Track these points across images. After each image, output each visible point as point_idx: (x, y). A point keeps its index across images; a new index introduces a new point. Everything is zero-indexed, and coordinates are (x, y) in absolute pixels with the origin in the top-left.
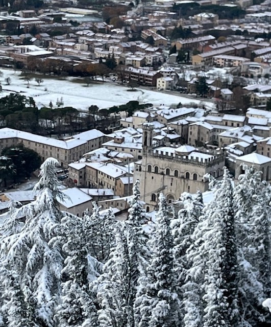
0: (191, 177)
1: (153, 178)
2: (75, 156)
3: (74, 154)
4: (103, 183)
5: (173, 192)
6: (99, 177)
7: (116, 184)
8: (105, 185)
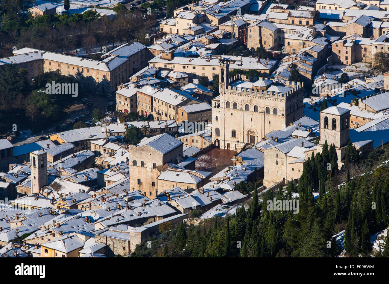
0: (272, 112)
1: (232, 114)
2: (118, 78)
3: (116, 77)
4: (160, 112)
5: (254, 127)
6: (154, 105)
7: (177, 113)
8: (162, 114)
